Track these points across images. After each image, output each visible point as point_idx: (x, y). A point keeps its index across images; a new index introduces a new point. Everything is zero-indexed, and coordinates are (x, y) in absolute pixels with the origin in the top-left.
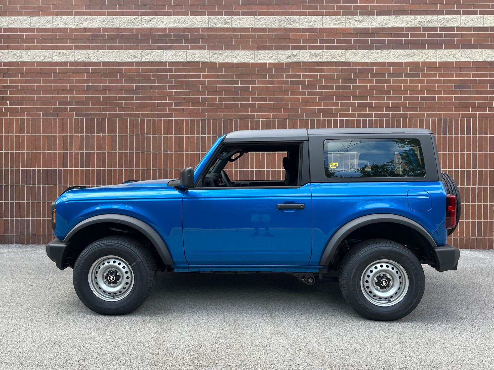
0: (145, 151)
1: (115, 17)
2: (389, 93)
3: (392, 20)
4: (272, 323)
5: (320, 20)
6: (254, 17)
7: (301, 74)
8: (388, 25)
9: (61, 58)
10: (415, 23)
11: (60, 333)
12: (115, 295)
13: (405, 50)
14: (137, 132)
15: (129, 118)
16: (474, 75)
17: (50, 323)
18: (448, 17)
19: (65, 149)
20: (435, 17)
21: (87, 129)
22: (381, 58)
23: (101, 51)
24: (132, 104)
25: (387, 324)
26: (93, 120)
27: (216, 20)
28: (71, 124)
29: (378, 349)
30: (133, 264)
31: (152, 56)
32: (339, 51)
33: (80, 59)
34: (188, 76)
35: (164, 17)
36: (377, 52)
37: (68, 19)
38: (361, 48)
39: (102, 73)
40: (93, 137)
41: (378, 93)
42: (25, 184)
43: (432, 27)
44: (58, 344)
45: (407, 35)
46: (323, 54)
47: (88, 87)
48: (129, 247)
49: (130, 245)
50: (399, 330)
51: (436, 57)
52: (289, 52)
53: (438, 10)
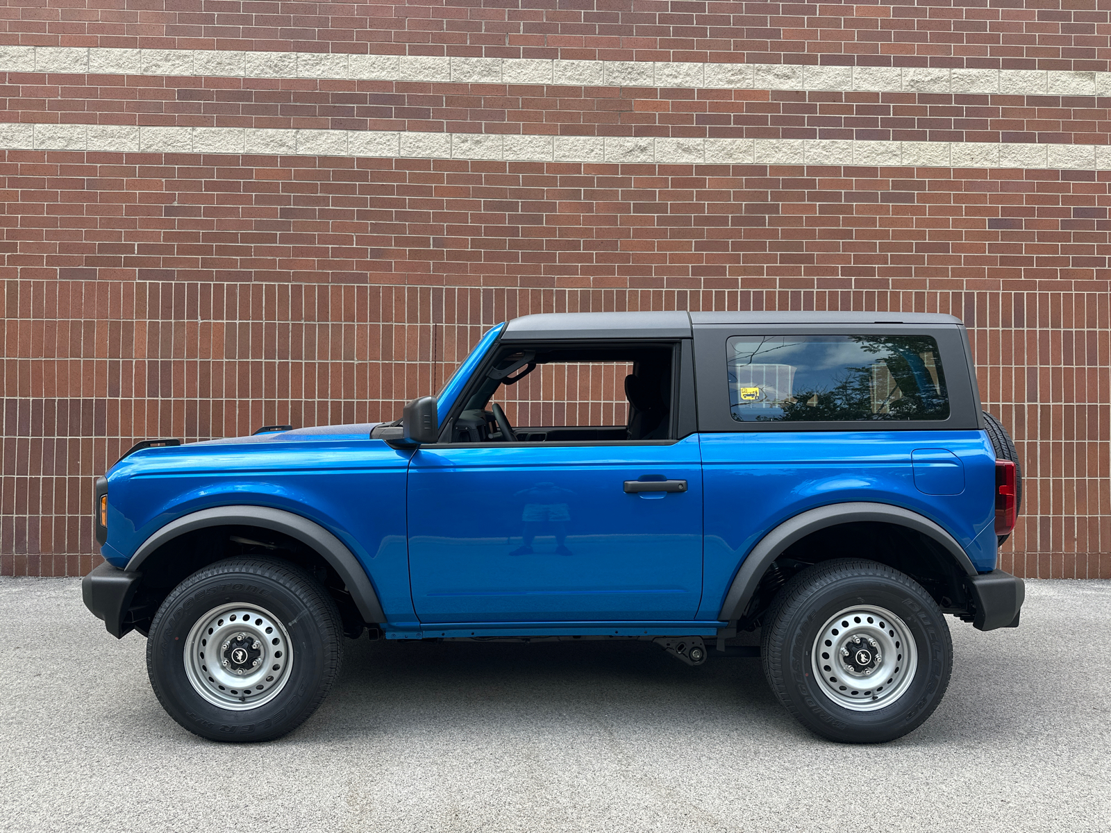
0: (302, 360)
1: (235, 52)
2: (848, 234)
3: (854, 76)
4: (615, 754)
5: (698, 71)
6: (552, 61)
7: (657, 190)
8: (845, 87)
9: (107, 142)
10: (904, 83)
11: (119, 788)
12: (246, 695)
13: (882, 142)
14: (283, 316)
15: (264, 283)
16: (1030, 199)
17: (91, 766)
18: (974, 71)
19: (114, 354)
20: (945, 72)
21: (167, 307)
22: (832, 158)
23: (201, 128)
24: (271, 251)
25: (872, 751)
26: (180, 288)
27: (466, 66)
28: (128, 295)
29: (860, 810)
30: (290, 621)
31: (320, 142)
32: (739, 141)
33: (151, 146)
34: (403, 190)
35: (348, 56)
36: (822, 145)
37: (125, 55)
38: (788, 134)
39: (203, 180)
40: (180, 326)
41: (824, 234)
42: (16, 435)
43: (940, 92)
44: (116, 815)
45: (885, 110)
46: (706, 146)
47: (169, 211)
48: (281, 581)
49: (284, 578)
50: (900, 765)
51: (948, 159)
52: (630, 142)
53: (952, 56)
